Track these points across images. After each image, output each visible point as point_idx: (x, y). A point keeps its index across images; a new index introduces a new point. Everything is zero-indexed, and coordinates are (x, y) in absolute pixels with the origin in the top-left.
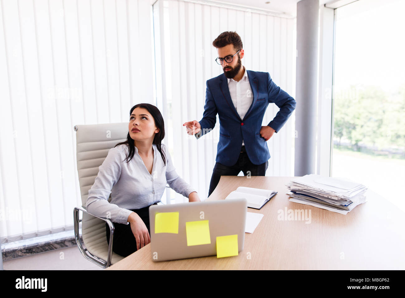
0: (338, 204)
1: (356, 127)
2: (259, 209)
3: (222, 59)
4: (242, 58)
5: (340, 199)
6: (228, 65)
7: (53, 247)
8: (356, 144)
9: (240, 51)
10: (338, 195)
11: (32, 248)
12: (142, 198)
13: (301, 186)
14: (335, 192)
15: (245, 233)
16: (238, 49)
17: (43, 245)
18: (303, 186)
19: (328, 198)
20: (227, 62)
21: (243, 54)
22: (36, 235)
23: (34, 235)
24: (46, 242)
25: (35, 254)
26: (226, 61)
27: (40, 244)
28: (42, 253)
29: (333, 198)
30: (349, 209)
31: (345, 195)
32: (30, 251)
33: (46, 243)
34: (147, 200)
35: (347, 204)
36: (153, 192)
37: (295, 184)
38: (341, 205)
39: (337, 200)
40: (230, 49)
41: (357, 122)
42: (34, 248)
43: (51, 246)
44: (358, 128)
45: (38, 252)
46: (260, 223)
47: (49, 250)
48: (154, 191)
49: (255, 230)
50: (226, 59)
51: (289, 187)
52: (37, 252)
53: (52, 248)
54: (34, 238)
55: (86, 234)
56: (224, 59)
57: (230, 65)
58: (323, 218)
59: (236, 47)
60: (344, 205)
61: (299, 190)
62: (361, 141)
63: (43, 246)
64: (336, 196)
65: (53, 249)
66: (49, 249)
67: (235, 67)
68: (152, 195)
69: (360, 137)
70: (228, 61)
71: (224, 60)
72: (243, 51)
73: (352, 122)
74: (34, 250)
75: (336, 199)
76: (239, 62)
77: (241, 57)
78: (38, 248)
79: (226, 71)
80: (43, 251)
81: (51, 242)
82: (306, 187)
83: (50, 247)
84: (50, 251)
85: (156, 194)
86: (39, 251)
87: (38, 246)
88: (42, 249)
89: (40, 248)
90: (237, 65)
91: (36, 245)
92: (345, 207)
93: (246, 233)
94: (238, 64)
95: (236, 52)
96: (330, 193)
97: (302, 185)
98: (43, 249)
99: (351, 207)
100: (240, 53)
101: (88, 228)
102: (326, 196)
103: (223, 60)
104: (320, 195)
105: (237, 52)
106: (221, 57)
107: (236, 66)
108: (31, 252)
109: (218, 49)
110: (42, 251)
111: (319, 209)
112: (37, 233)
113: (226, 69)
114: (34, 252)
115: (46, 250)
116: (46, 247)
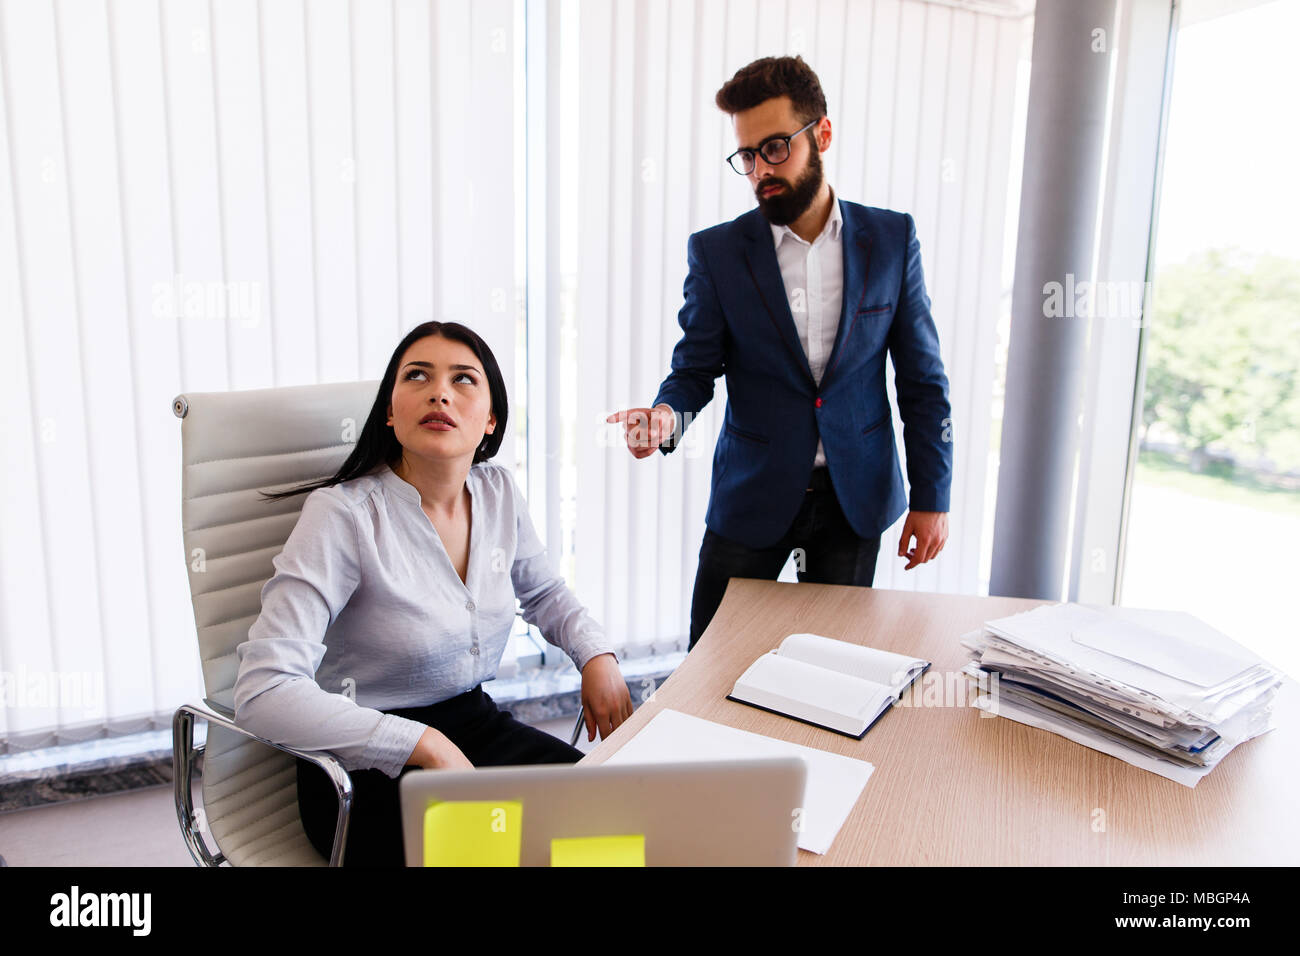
0: (1162, 742)
1: (1207, 392)
2: (858, 738)
3: (748, 153)
4: (823, 150)
5: (1174, 723)
6: (772, 172)
7: (156, 775)
8: (1200, 450)
9: (818, 123)
10: (1165, 707)
11: (88, 778)
12: (433, 670)
13: (1023, 655)
14: (1155, 697)
15: (796, 851)
16: (811, 115)
17: (123, 769)
18: (1028, 656)
19: (1125, 715)
20: (769, 162)
21: (827, 134)
22: (104, 732)
23: (96, 732)
24: (132, 759)
25: (95, 795)
26: (766, 160)
27: (112, 764)
28: (119, 793)
29: (1144, 716)
30: (1206, 764)
31: (1193, 712)
32: (82, 786)
33: (134, 762)
34: (452, 678)
35: (1200, 742)
36: (475, 649)
37: (1000, 645)
38: (1177, 747)
39: (1162, 725)
40: (780, 113)
41: (1209, 375)
42: (94, 777)
43: (152, 772)
44: (1213, 396)
45: (108, 788)
46: (858, 803)
47: (143, 786)
48: (475, 645)
49: (836, 839)
50: (763, 150)
51: (978, 654)
52: (105, 791)
53: (154, 778)
54: (98, 743)
55: (218, 800)
56: (756, 150)
57: (779, 175)
58: (1106, 797)
59: (802, 107)
60: (1187, 746)
61: (1013, 671)
62: (1218, 437)
63: (124, 772)
64: (1159, 712)
65: (157, 783)
66: (144, 783)
67: (799, 180)
68: (471, 659)
69: (1216, 426)
70: (772, 159)
71: (758, 157)
72: (829, 124)
73: (1192, 376)
74: (93, 783)
75: (1159, 721)
76: (815, 163)
77: (819, 147)
78: (107, 777)
79: (766, 196)
80: (124, 786)
81: (150, 758)
82: (1040, 662)
83: (148, 777)
84: (147, 788)
85: (482, 655)
86: (111, 787)
87: (106, 772)
88: (119, 780)
89: (115, 778)
90: (806, 175)
91: (101, 766)
92: (1191, 755)
93: (800, 849)
94: (812, 169)
95: (801, 126)
96: (1136, 698)
97: (1025, 651)
98: (125, 782)
99: (1213, 756)
100: (817, 132)
101: (226, 779)
102: (1120, 708)
103: (754, 156)
104: (1095, 698)
105: (805, 125)
106: (745, 145)
107: (803, 178)
108: (84, 791)
109: (735, 116)
110: (119, 788)
111: (1089, 751)
112: (105, 727)
113: (766, 188)
114: (95, 790)
115: (133, 785)
116: (132, 775)
